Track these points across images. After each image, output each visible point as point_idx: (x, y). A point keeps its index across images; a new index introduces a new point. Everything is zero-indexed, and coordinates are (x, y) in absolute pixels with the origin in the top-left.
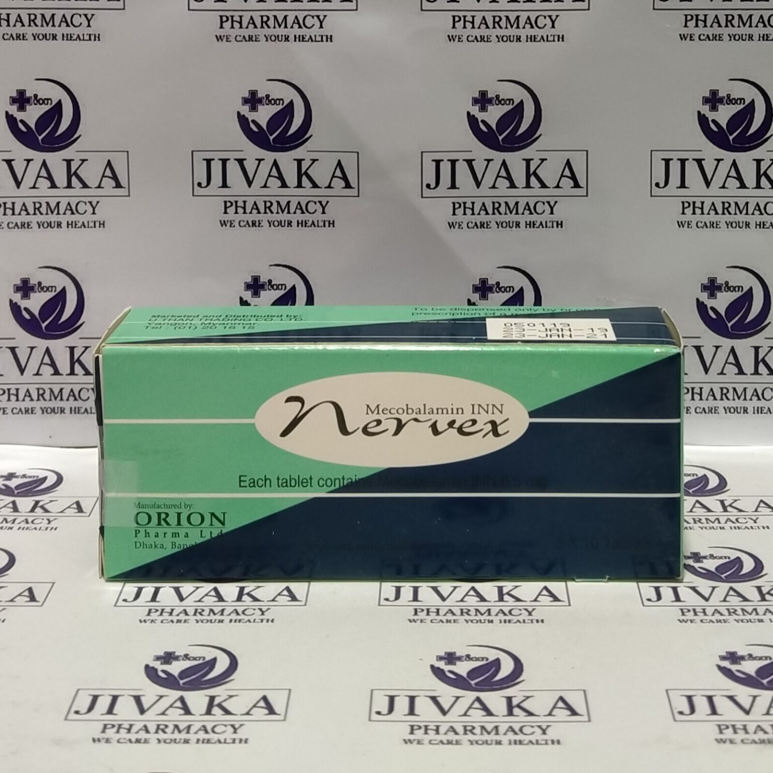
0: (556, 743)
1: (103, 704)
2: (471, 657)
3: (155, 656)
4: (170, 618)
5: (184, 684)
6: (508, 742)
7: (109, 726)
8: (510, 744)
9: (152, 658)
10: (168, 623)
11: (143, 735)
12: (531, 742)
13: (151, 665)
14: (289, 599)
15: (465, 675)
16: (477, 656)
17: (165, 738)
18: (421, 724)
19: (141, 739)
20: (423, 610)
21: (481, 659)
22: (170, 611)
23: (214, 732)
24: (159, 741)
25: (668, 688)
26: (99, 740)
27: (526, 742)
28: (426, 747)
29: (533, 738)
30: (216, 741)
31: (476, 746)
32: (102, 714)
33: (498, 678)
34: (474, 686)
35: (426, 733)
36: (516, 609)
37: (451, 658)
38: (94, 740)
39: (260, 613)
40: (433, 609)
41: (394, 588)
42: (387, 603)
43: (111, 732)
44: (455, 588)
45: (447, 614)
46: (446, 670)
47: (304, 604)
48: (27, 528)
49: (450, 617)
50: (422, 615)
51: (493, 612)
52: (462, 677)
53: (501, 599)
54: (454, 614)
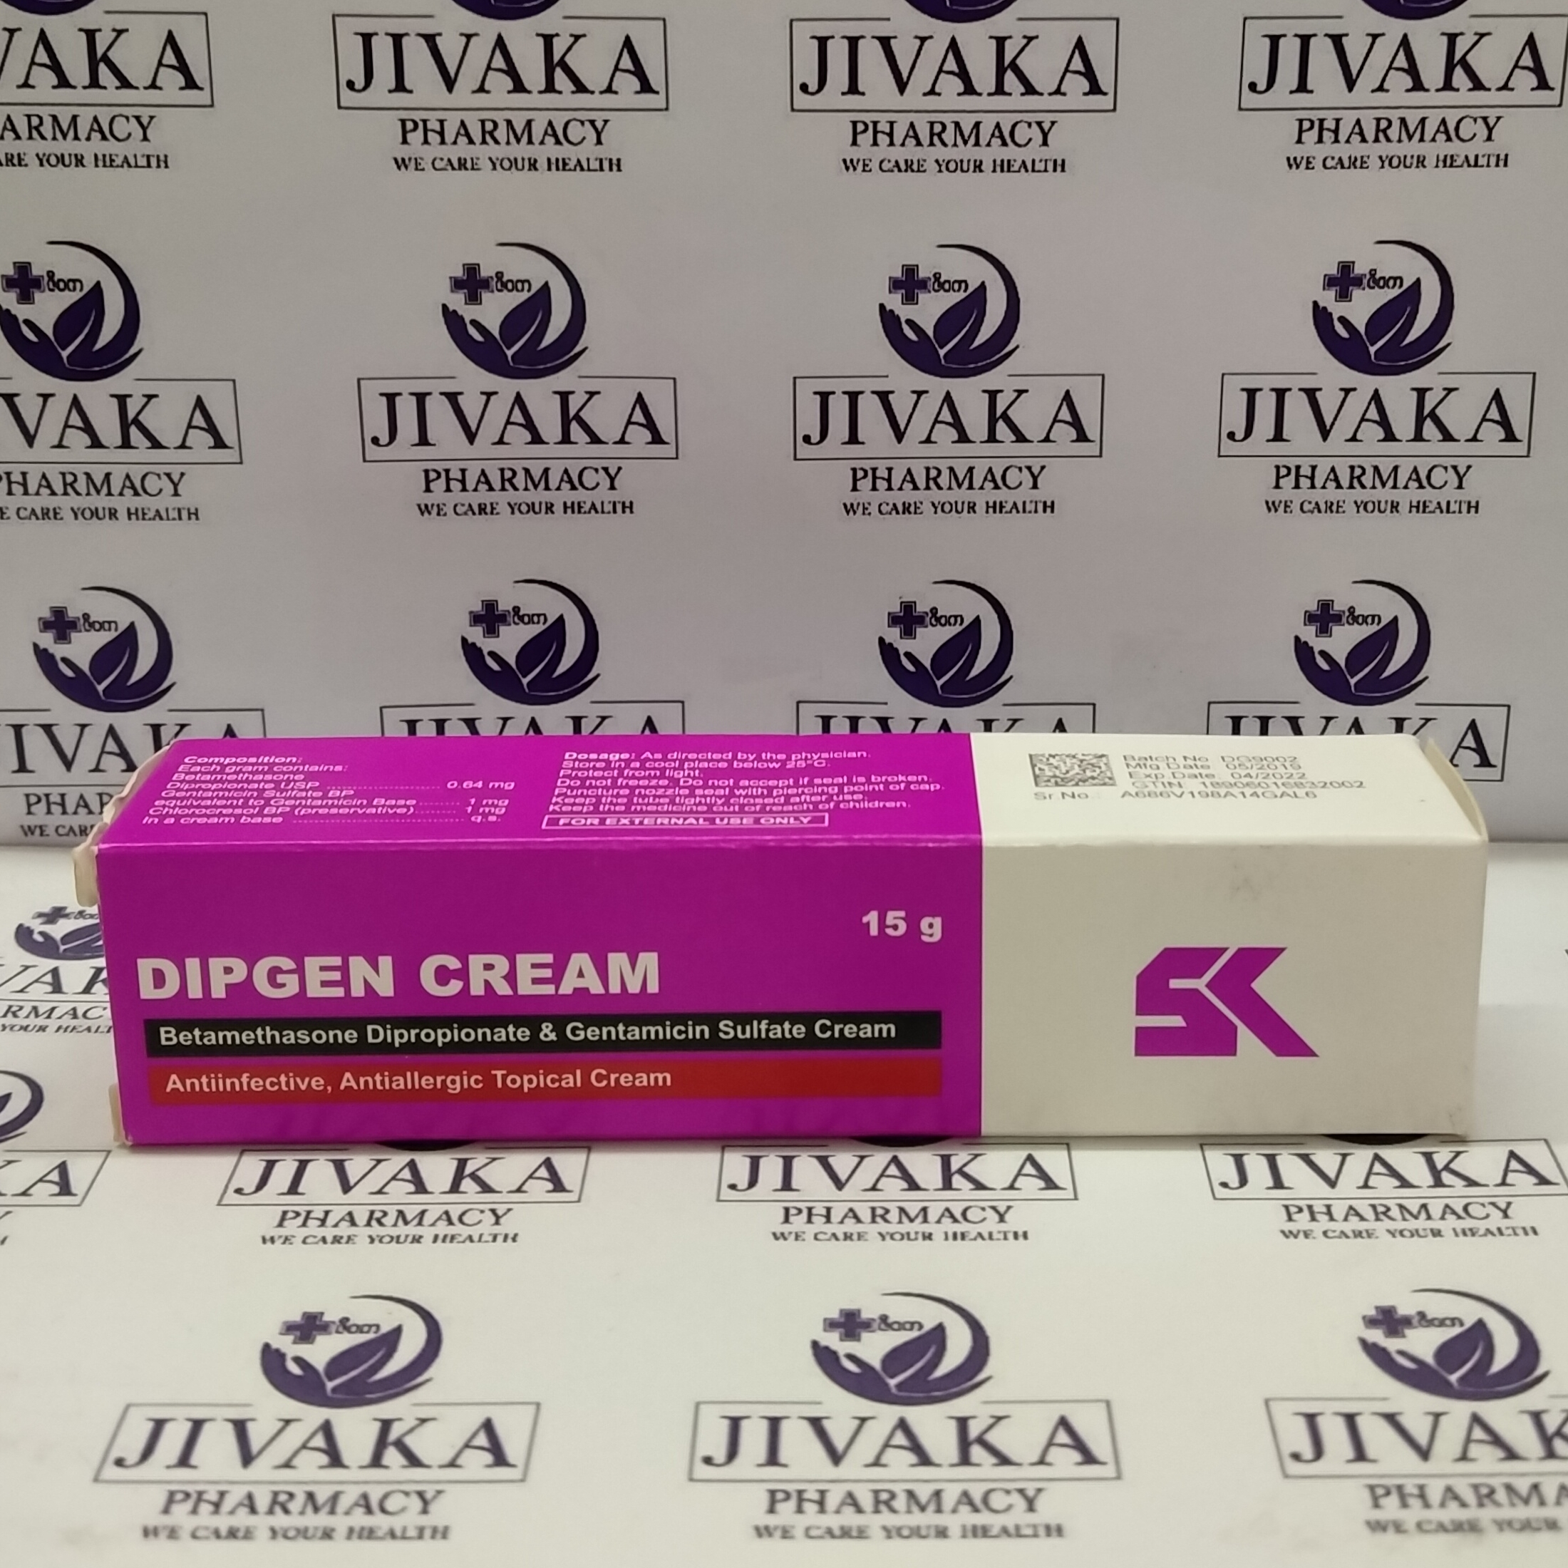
0: (1054, 1533)
1: (173, 1440)
2: (890, 1320)
3: (285, 1323)
5: (335, 1390)
6: (960, 1531)
7: (179, 1497)
8: (964, 1536)
9: (277, 1326)
11: (242, 1519)
12: (1005, 1530)
13: (275, 1345)
14: (550, 1186)
15: (876, 1363)
16: (902, 1320)
17: (286, 1526)
18: (791, 1488)
19: (238, 1530)
21: (908, 1326)
23: (383, 1510)
24: (274, 1533)
25: (1268, 1396)
26: (156, 1532)
27: (995, 1531)
28: (800, 1545)
29: (1009, 1520)
30: (386, 1534)
31: (897, 1543)
32: (168, 1467)
33: (941, 1371)
34: (894, 1390)
35: (800, 1510)
36: (976, 1206)
37: (851, 1324)
38: (146, 1532)
39: (493, 1219)
40: (819, 1209)
41: (748, 1161)
42: (733, 1195)
43: (181, 1511)
44: (862, 1158)
45: (846, 1220)
46: (841, 1353)
47: (576, 1198)
48: (74, 1028)
49: (850, 1225)
50: (798, 1222)
51: (933, 1215)
52: (871, 1369)
53: (947, 1185)
54: (859, 1220)
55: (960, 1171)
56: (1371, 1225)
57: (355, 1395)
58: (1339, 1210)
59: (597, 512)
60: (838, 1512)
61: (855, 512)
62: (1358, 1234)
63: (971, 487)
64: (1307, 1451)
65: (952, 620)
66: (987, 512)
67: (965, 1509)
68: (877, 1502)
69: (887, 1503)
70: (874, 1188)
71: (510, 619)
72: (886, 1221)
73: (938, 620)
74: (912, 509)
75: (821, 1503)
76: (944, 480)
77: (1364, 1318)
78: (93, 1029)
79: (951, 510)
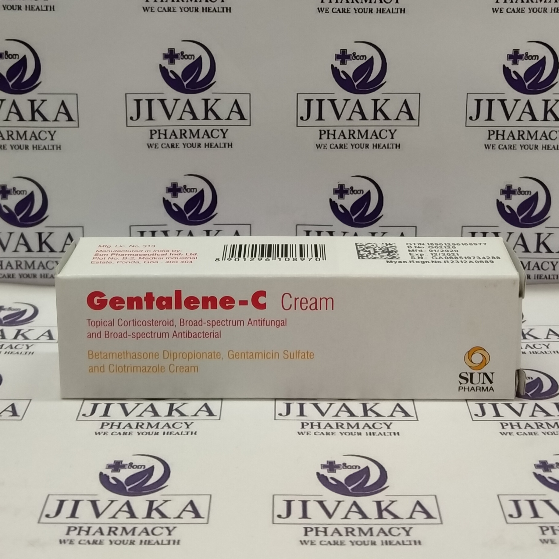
0: (418, 544)
1: (68, 508)
2: (347, 465)
3: (107, 464)
4: (118, 431)
5: (129, 489)
6: (380, 543)
7: (73, 529)
8: (382, 544)
9: (105, 466)
10: (117, 435)
11: (98, 537)
12: (398, 543)
13: (104, 473)
14: (208, 414)
15: (343, 482)
16: (352, 465)
17: (116, 539)
18: (313, 526)
19: (97, 541)
20: (308, 424)
21: (354, 467)
22: (118, 424)
23: (153, 534)
24: (111, 542)
25: (499, 494)
26: (64, 542)
27: (394, 543)
28: (318, 547)
29: (400, 539)
30: (155, 543)
31: (356, 546)
32: (67, 518)
33: (368, 484)
34: (351, 491)
35: (317, 535)
36: (378, 423)
37: (331, 466)
38: (61, 542)
39: (186, 426)
40: (316, 423)
41: (285, 405)
42: (281, 418)
43: (73, 534)
44: (331, 404)
45: (327, 428)
46: (329, 477)
47: (218, 419)
48: (12, 353)
49: (328, 429)
50: (308, 428)
51: (361, 426)
52: (341, 483)
53: (366, 414)
54: (331, 428)
55: (371, 409)
56: (536, 430)
57: (139, 491)
58: (523, 425)
59: (218, 147)
60: (332, 535)
61: (320, 148)
62: (531, 434)
63: (367, 138)
64: (515, 514)
65: (359, 192)
66: (373, 148)
67: (382, 535)
68: (347, 532)
69: (351, 532)
70: (337, 415)
71: (182, 190)
72: (342, 428)
73: (353, 192)
74: (343, 147)
75: (325, 532)
76: (356, 135)
77: (535, 465)
78: (20, 353)
79: (359, 147)
